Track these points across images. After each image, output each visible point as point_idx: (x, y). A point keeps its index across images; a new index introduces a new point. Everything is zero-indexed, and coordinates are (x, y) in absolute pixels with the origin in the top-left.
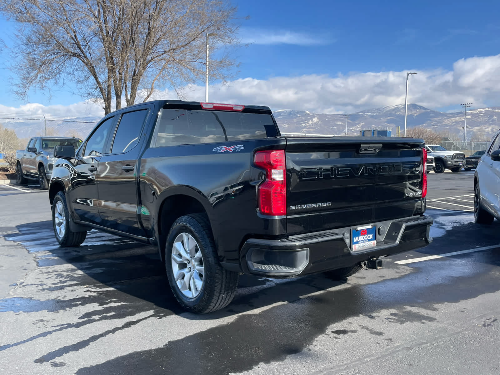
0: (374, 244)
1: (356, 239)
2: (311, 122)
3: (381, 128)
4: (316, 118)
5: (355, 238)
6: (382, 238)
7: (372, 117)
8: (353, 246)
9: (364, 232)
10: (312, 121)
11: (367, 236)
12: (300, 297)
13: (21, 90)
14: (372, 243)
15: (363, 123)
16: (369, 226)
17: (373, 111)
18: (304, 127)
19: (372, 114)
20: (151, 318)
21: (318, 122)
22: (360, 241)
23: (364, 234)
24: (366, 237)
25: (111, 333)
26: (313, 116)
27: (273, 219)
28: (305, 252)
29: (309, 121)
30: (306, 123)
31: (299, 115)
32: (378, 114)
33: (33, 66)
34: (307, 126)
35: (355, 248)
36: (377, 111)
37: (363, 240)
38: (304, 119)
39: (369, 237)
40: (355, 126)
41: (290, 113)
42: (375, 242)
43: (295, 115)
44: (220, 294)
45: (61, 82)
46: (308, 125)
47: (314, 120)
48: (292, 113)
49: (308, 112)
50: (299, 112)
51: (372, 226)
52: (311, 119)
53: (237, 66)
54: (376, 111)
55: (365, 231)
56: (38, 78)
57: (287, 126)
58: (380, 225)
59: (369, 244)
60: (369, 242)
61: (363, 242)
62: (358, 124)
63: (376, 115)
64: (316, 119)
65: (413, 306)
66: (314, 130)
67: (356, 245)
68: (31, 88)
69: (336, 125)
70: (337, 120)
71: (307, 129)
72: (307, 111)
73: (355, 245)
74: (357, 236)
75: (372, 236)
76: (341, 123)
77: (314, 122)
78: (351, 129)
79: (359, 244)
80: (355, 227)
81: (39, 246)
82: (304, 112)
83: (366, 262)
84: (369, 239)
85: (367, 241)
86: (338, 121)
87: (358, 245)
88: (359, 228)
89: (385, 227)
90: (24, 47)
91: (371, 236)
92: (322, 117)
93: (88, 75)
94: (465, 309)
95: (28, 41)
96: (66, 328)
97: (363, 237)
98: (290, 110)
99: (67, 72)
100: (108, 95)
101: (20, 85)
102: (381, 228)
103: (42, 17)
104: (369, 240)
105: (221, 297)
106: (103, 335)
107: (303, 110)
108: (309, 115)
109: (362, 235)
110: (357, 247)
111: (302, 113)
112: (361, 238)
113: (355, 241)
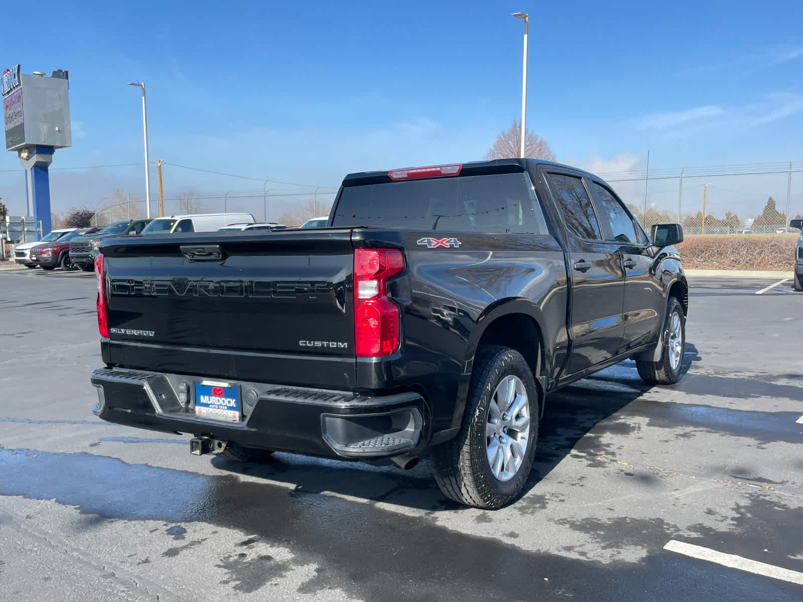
0: (235, 417)
8: (197, 409)
9: (218, 392)
11: (226, 402)
14: (232, 415)
16: (224, 384)
22: (211, 404)
23: (219, 396)
24: (223, 401)
35: (200, 412)
37: (218, 404)
39: (229, 402)
42: (238, 413)
51: (230, 384)
55: (220, 390)
58: (248, 387)
59: (226, 413)
60: (229, 411)
61: (218, 408)
67: (202, 408)
73: (200, 407)
74: (206, 395)
75: (236, 403)
79: (210, 409)
80: (200, 378)
84: (229, 405)
85: (225, 408)
87: (205, 408)
88: (206, 382)
91: (233, 402)
97: (218, 400)
102: (248, 393)
104: (230, 408)
109: (214, 396)
110: (203, 411)
112: (214, 399)
113: (202, 402)
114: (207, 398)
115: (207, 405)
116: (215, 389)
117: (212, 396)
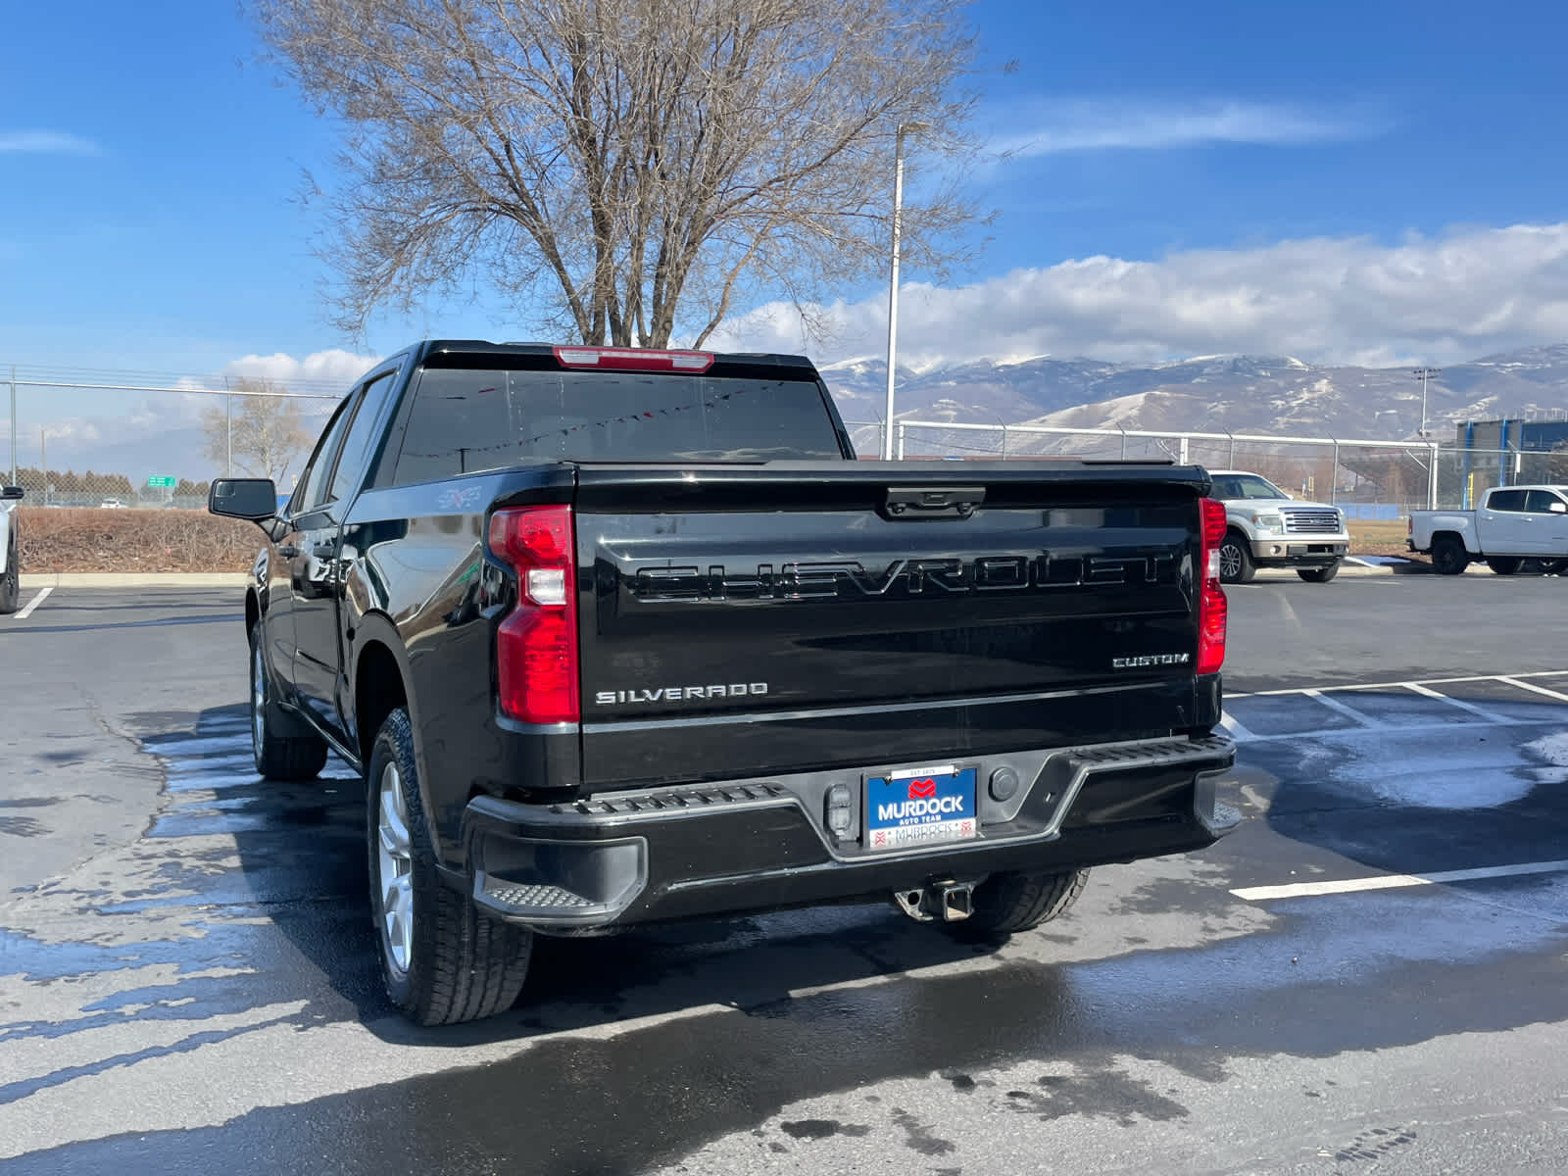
0: (966, 829)
1: (885, 812)
2: (1306, 395)
3: (1559, 413)
4: (1325, 381)
5: (881, 808)
6: (1006, 812)
7: (1529, 375)
8: (873, 835)
9: (923, 789)
10: (1310, 391)
11: (940, 805)
12: (794, 993)
13: (348, 314)
14: (959, 828)
15: (1495, 398)
16: (946, 769)
17: (1530, 357)
18: (1282, 413)
19: (1528, 367)
20: (282, 1025)
21: (1333, 394)
22: (904, 818)
23: (924, 796)
24: (934, 806)
25: (120, 1066)
26: (1316, 374)
27: (545, 736)
28: (634, 849)
29: (1299, 391)
30: (1290, 396)
31: (1264, 374)
32: (1549, 365)
33: (382, 247)
34: (1293, 408)
35: (879, 840)
36: (1545, 354)
37: (919, 813)
38: (1281, 384)
39: (948, 804)
40: (1466, 406)
41: (1234, 366)
42: (973, 821)
43: (1250, 371)
44: (458, 969)
45: (466, 285)
46: (1294, 403)
47: (1317, 386)
48: (1240, 365)
49: (1299, 363)
50: (1264, 363)
51: (956, 766)
52: (1309, 384)
53: (983, 223)
54: (1543, 356)
55: (929, 782)
56: (395, 281)
57: (1221, 408)
58: (995, 765)
59: (942, 828)
60: (948, 823)
61: (920, 822)
62: (1475, 400)
63: (1542, 368)
64: (1323, 386)
65: (1146, 1057)
66: (1318, 420)
67: (886, 831)
68: (376, 309)
69: (1394, 404)
70: (1401, 387)
71: (1294, 417)
72: (1293, 360)
73: (880, 831)
74: (892, 802)
75: (962, 803)
76: (1411, 398)
77: (1316, 395)
78: (1451, 415)
79: (900, 829)
80: (885, 768)
81: (203, 773)
82: (1284, 362)
83: (920, 892)
84: (946, 811)
85: (939, 818)
86: (1403, 391)
87: (893, 830)
88: (899, 774)
89: (1018, 773)
90: (367, 191)
91: (956, 803)
92: (1344, 377)
93: (533, 268)
94: (1331, 1083)
95: (381, 176)
96: (20, 1035)
97: (921, 806)
98: (1235, 355)
99: (484, 261)
100: (594, 326)
101: (345, 302)
102: (1000, 775)
103: (413, 102)
104: (945, 817)
105: (464, 977)
106: (92, 1069)
107: (1281, 356)
108: (1301, 373)
109: (913, 798)
110: (887, 837)
111: (1277, 365)
112: (910, 807)
113: (881, 818)
114: (892, 808)
115: (894, 822)
116: (916, 784)
117: (906, 800)
